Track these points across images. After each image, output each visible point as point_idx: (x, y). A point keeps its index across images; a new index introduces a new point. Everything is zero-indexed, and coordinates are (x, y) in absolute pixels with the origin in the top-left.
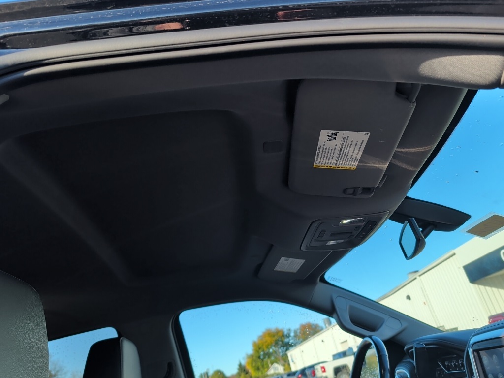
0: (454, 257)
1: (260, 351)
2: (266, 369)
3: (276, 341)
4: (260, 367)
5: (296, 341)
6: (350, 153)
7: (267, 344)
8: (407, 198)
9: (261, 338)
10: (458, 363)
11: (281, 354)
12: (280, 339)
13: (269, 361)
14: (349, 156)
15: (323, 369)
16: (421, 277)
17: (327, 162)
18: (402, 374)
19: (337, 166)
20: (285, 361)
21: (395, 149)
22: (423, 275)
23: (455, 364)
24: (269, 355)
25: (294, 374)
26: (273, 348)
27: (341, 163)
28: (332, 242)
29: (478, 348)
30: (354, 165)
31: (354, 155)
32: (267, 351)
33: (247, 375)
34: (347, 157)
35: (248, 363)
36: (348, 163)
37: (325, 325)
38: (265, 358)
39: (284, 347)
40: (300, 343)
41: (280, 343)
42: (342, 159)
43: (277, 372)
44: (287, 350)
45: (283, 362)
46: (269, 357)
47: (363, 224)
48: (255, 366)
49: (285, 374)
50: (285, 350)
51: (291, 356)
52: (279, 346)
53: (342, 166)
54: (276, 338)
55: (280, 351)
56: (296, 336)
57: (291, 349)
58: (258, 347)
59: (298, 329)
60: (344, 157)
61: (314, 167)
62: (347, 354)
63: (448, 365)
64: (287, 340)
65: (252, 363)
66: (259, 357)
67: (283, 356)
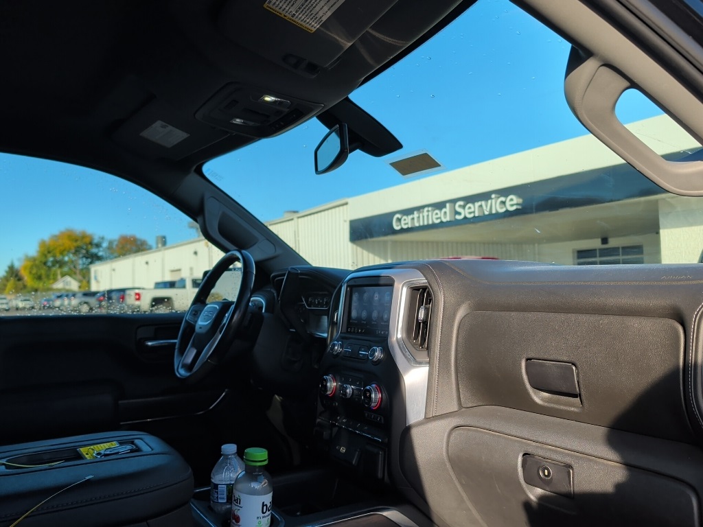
0: (345, 207)
1: (49, 255)
2: (51, 281)
3: (78, 247)
4: (43, 276)
5: (108, 254)
6: (317, 8)
7: (62, 248)
8: (347, 99)
9: (55, 238)
10: (323, 301)
11: (81, 267)
12: (85, 247)
13: (59, 272)
14: (314, 12)
15: (137, 297)
16: (300, 219)
17: (284, 7)
18: (256, 303)
19: (294, 18)
20: (85, 276)
21: (368, 29)
22: (302, 219)
23: (319, 302)
24: (61, 264)
25: (94, 294)
26: (71, 255)
27: (300, 16)
28: (238, 121)
29: (354, 284)
30: (314, 26)
31: (321, 14)
32: (59, 257)
33: (20, 282)
34: (311, 11)
35: (25, 268)
36: (308, 21)
37: (157, 244)
38: (53, 265)
39: (87, 258)
40: (111, 259)
41: (84, 251)
42: (304, 12)
43: (67, 287)
44: (91, 263)
45: (79, 277)
46: (61, 267)
47: (286, 110)
48: (36, 273)
49: (79, 292)
50: (87, 263)
51: (95, 272)
52: (81, 256)
53: (299, 21)
54: (79, 243)
55: (80, 262)
56: (110, 248)
57: (98, 263)
58: (47, 250)
59: (115, 240)
60: (308, 9)
61: (265, 6)
62: (177, 285)
63: (311, 302)
64: (94, 250)
65: (31, 268)
66: (45, 263)
67: (82, 270)
